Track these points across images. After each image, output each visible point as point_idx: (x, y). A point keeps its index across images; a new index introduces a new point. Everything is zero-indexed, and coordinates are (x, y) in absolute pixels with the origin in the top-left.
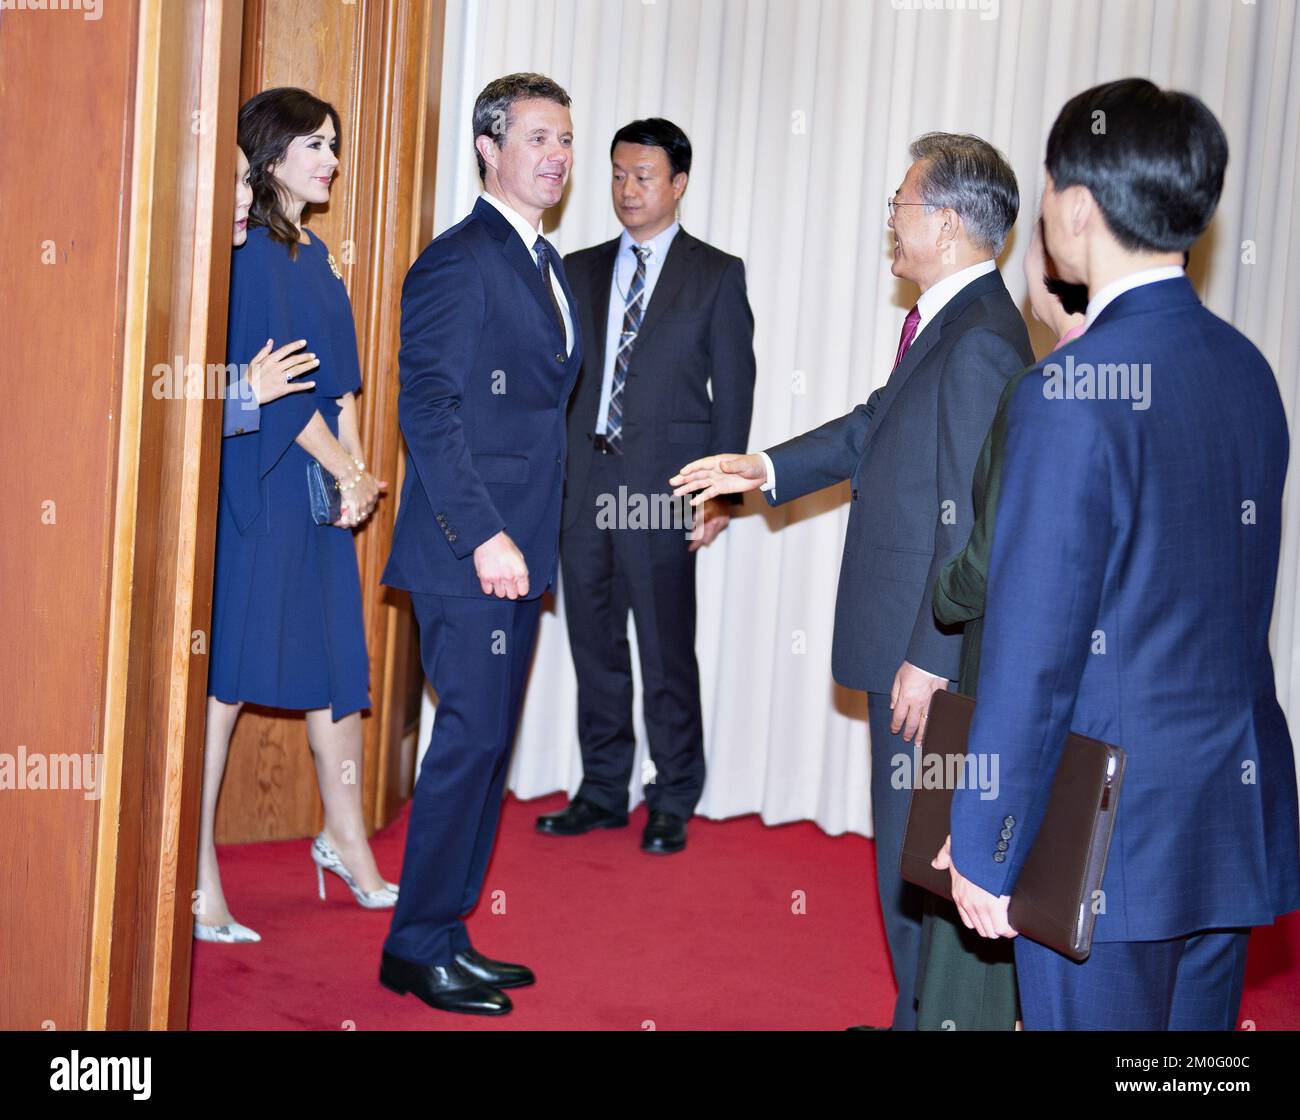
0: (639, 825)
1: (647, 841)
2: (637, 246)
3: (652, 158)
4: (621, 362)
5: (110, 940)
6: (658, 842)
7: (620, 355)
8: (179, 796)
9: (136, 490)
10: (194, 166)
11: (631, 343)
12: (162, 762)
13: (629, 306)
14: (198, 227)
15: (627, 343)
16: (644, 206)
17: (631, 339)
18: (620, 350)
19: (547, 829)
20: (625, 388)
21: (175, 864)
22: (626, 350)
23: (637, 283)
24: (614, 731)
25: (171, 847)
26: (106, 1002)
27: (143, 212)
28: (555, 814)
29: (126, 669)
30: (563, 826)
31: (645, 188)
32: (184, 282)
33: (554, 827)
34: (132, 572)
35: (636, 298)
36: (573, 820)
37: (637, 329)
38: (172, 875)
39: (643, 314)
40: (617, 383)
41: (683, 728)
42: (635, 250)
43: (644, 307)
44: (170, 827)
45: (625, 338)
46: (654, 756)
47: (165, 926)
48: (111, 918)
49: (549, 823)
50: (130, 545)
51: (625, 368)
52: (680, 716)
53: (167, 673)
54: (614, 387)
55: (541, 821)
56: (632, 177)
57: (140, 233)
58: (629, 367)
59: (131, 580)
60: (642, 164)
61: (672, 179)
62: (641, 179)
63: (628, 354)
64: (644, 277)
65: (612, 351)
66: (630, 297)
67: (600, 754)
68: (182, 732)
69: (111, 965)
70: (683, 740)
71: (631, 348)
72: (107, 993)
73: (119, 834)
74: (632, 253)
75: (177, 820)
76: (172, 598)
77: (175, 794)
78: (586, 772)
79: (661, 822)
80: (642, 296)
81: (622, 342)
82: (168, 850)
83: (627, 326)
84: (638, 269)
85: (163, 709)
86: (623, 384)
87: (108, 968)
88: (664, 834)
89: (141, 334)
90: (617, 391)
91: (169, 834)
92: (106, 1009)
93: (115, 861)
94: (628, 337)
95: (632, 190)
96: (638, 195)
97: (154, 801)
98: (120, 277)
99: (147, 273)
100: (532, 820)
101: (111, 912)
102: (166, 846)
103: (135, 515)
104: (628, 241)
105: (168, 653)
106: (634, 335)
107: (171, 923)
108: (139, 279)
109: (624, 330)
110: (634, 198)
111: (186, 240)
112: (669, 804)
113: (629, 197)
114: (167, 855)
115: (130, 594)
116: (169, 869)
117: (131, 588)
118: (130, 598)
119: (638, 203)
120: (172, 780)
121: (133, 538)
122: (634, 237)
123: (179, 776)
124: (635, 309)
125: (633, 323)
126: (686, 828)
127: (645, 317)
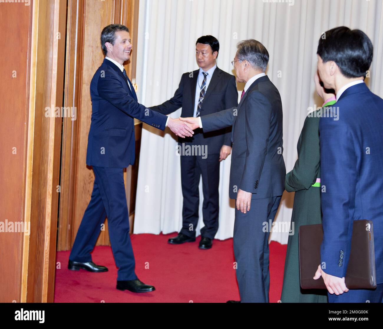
0: (198, 241)
1: (200, 245)
2: (204, 72)
3: (207, 47)
4: (199, 106)
5: (27, 275)
6: (203, 246)
7: (199, 104)
8: (49, 233)
9: (33, 144)
10: (51, 51)
11: (202, 101)
12: (44, 224)
13: (202, 90)
14: (53, 68)
15: (201, 100)
16: (204, 61)
17: (202, 100)
18: (199, 103)
19: (171, 242)
20: (200, 114)
21: (48, 253)
22: (201, 103)
23: (204, 83)
24: (193, 213)
25: (48, 248)
26: (26, 293)
27: (34, 64)
28: (173, 238)
29: (31, 197)
30: (176, 242)
31: (204, 56)
32: (49, 84)
33: (173, 242)
34: (32, 168)
35: (203, 88)
36: (179, 239)
37: (204, 96)
38: (48, 256)
39: (205, 92)
40: (198, 112)
41: (213, 213)
42: (203, 73)
43: (206, 90)
44: (47, 242)
45: (200, 99)
46: (205, 221)
47: (46, 271)
48: (27, 269)
49: (172, 240)
50: (31, 160)
51: (200, 108)
52: (213, 209)
53: (45, 198)
54: (197, 113)
55: (170, 240)
56: (201, 53)
57: (33, 70)
58: (201, 107)
59: (32, 171)
60: (203, 49)
61: (212, 54)
62: (203, 53)
63: (201, 104)
64: (206, 81)
65: (197, 103)
66: (202, 87)
67: (188, 220)
68: (50, 215)
69: (28, 283)
70: (213, 216)
71: (202, 102)
72: (26, 290)
73: (29, 244)
74: (202, 74)
75: (49, 240)
76: (47, 175)
77: (48, 232)
78: (183, 225)
79: (205, 240)
80: (205, 87)
81: (199, 100)
82: (46, 249)
83: (201, 95)
84: (204, 79)
85: (44, 208)
86: (200, 112)
87: (27, 283)
88: (205, 244)
89: (34, 100)
90: (198, 115)
91: (47, 244)
92: (26, 295)
93: (28, 252)
94: (201, 99)
95: (201, 57)
96: (203, 58)
97: (42, 234)
98: (28, 83)
99: (35, 82)
100: (167, 240)
101: (27, 267)
102: (46, 248)
103: (33, 152)
104: (201, 71)
105: (46, 192)
106: (203, 99)
107: (48, 270)
108: (33, 84)
109: (200, 97)
110: (201, 59)
111: (50, 72)
112: (207, 235)
113: (200, 59)
114: (46, 250)
115: (32, 175)
116: (47, 254)
117: (32, 173)
118: (32, 176)
119: (202, 60)
120: (47, 228)
121: (32, 158)
122: (203, 70)
123: (50, 227)
124: (203, 91)
125: (203, 95)
126: (212, 242)
127: (206, 93)
